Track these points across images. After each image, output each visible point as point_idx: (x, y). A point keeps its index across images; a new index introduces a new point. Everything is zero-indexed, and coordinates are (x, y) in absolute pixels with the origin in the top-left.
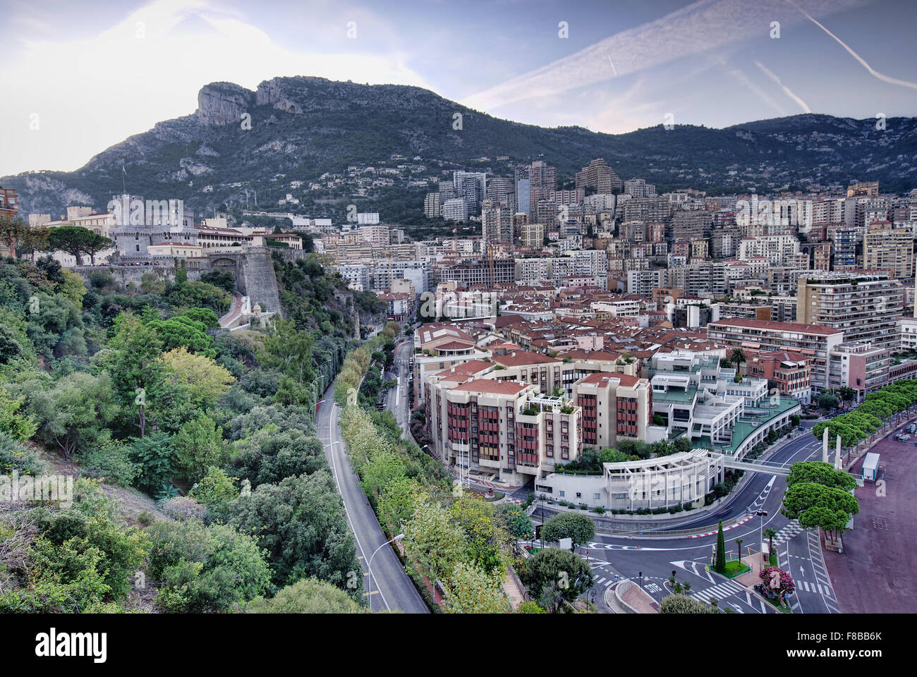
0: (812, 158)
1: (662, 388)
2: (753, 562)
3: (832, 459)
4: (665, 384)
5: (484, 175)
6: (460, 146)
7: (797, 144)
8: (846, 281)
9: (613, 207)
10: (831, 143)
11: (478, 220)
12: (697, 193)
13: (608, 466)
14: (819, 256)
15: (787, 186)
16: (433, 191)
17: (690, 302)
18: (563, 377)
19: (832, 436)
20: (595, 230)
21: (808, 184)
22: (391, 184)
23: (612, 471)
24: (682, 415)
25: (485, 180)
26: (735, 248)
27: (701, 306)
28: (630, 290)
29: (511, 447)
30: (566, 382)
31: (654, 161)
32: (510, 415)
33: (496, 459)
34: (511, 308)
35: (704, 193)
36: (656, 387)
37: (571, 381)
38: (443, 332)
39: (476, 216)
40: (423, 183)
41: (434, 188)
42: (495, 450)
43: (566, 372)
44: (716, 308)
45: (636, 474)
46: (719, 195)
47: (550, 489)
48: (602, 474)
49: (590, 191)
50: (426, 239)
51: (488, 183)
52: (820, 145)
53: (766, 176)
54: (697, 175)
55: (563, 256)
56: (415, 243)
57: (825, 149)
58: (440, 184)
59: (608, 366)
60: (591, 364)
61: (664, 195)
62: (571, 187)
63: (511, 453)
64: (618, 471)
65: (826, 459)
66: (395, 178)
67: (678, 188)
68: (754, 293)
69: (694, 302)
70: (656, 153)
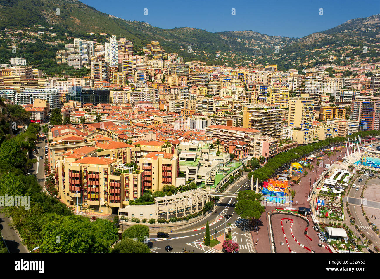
0: (251, 52)
1: (184, 159)
2: (221, 239)
3: (255, 189)
4: (186, 157)
5: (92, 42)
6: (78, 24)
7: (245, 44)
8: (262, 109)
9: (162, 67)
10: (259, 46)
11: (89, 68)
12: (202, 63)
13: (157, 199)
14: (253, 97)
15: (241, 64)
16: (61, 49)
17: (198, 117)
18: (136, 155)
19: (255, 178)
20: (153, 78)
21: (249, 63)
22: (34, 42)
23: (159, 202)
24: (192, 171)
25: (93, 46)
26: (218, 91)
27: (203, 119)
28: (170, 110)
29: (106, 193)
30: (136, 157)
31: (182, 45)
32: (106, 176)
33: (98, 200)
34: (107, 117)
35: (205, 64)
36: (181, 159)
37: (139, 157)
38: (67, 130)
39: (87, 65)
40: (55, 43)
41: (62, 47)
42: (97, 195)
43: (136, 152)
44: (209, 120)
45: (170, 202)
46: (212, 65)
47: (127, 214)
48: (154, 204)
49: (151, 57)
50: (56, 77)
51: (95, 47)
52: (255, 46)
53: (232, 58)
54: (202, 55)
55: (137, 91)
56: (50, 78)
57: (256, 48)
58: (66, 45)
59: (159, 149)
60: (149, 148)
61: (187, 63)
62: (141, 54)
63: (106, 196)
64: (162, 202)
65: (252, 189)
66: (36, 38)
67: (194, 60)
68: (226, 113)
69: (200, 117)
70: (184, 41)
